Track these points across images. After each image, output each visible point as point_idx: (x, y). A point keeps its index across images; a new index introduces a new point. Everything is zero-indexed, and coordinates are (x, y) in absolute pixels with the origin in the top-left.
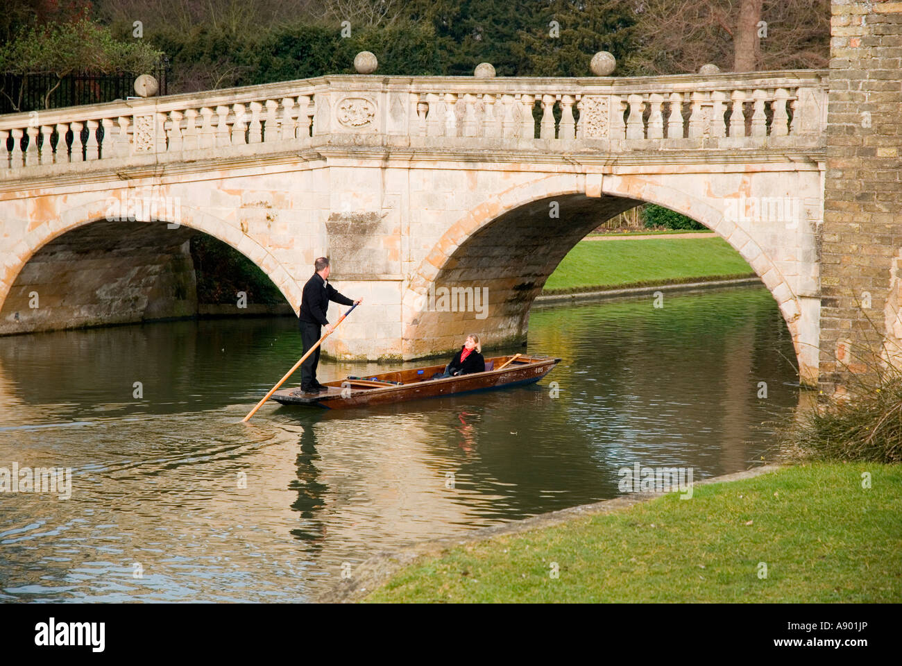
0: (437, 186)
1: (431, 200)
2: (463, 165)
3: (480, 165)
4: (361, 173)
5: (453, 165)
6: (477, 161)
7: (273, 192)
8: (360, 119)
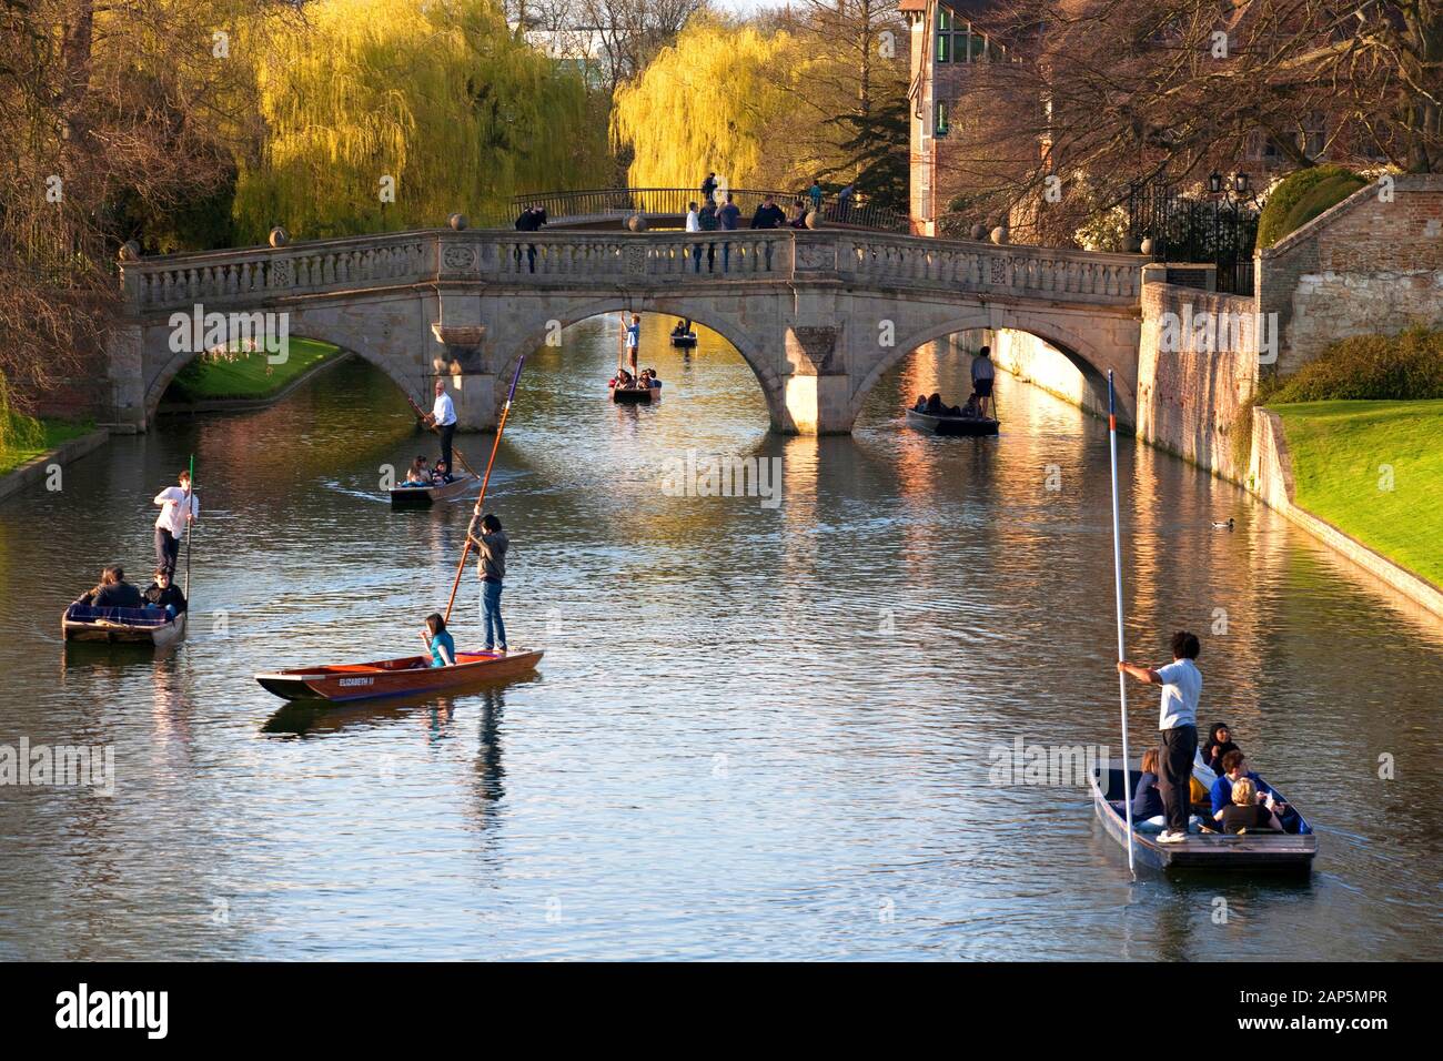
0: (518, 308)
1: (514, 318)
2: (539, 293)
3: (553, 293)
4: (465, 300)
5: (532, 293)
6: (550, 290)
7: (389, 315)
8: (461, 261)
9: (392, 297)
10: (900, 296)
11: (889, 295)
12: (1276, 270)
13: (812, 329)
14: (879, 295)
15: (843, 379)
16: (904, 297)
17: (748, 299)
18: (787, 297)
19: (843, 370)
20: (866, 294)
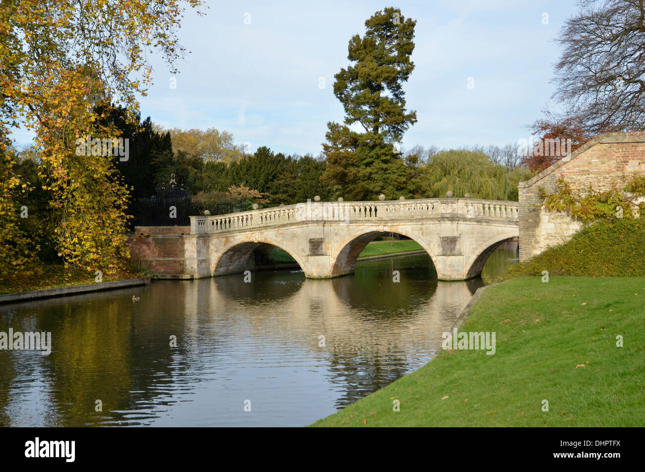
9: (294, 227)
10: (484, 224)
11: (479, 223)
12: (529, 195)
13: (447, 237)
14: (475, 223)
15: (461, 257)
16: (486, 224)
17: (424, 225)
18: (439, 225)
19: (461, 254)
20: (470, 223)
